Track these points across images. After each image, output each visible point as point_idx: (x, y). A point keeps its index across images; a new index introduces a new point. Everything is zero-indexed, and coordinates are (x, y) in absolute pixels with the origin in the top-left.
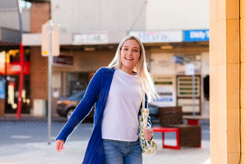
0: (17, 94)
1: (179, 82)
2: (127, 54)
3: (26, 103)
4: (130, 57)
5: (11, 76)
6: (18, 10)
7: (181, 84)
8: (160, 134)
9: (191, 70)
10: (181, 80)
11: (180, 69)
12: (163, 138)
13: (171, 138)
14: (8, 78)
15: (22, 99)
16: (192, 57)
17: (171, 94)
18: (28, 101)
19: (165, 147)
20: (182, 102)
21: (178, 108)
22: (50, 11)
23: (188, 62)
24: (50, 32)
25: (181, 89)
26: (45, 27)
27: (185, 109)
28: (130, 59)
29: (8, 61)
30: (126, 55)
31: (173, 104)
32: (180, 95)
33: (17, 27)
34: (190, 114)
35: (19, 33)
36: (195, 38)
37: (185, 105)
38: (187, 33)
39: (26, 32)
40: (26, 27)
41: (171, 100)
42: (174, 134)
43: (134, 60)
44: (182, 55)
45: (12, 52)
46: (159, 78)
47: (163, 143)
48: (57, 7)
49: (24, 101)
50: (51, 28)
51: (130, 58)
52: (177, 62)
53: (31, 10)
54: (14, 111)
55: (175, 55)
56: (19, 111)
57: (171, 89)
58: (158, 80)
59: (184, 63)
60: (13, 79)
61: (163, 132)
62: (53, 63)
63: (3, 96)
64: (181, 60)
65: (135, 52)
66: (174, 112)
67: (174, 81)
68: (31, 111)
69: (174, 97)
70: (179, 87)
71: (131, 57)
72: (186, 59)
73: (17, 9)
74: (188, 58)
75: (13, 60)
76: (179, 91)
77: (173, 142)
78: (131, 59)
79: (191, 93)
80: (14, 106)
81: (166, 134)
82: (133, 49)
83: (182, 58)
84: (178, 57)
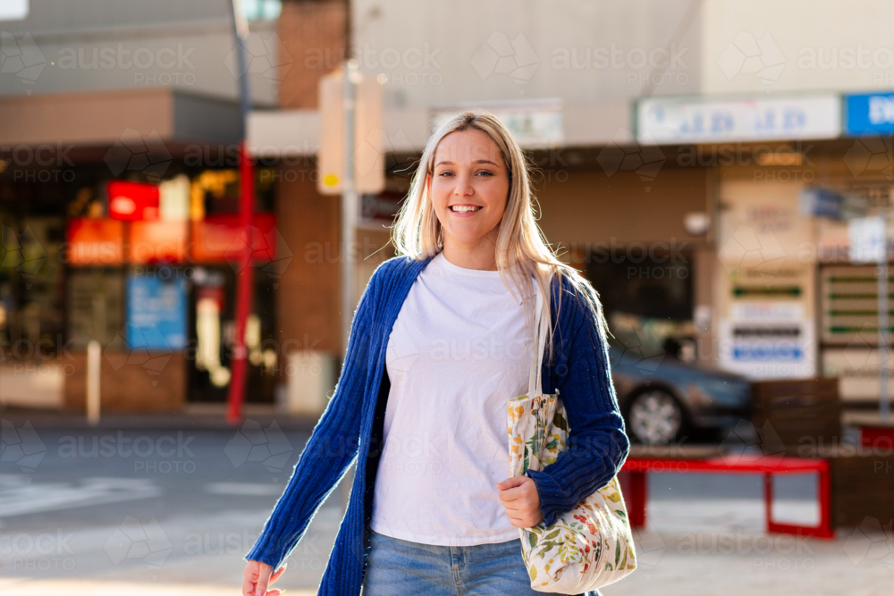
0: (231, 331)
1: (827, 289)
2: (452, 192)
3: (262, 366)
4: (466, 202)
5: (210, 266)
6: (234, 28)
7: (834, 297)
8: (757, 480)
9: (874, 242)
10: (834, 280)
11: (831, 237)
12: (769, 497)
13: (797, 495)
14: (199, 276)
15: (248, 350)
16: (878, 193)
17: (795, 332)
18: (270, 359)
19: (775, 528)
20: (837, 362)
21: (825, 386)
22: (347, 29)
23: (862, 213)
24: (347, 104)
25: (834, 313)
26: (329, 86)
27: (851, 389)
28: (469, 208)
29: (198, 212)
30: (449, 195)
31: (803, 369)
32: (829, 337)
33: (229, 89)
34: (870, 405)
35: (236, 111)
36: (887, 124)
37: (851, 373)
38: (855, 104)
39: (261, 108)
40: (262, 89)
41: (797, 354)
42: (810, 480)
43: (487, 210)
44: (838, 187)
45: (211, 181)
46: (752, 273)
47: (769, 513)
48: (375, 13)
49: (256, 357)
50: (353, 91)
51: (468, 205)
52: (820, 213)
53: (280, 27)
54: (220, 395)
55: (811, 187)
56: (236, 394)
57: (797, 312)
58: (745, 282)
59: (847, 214)
60: (216, 280)
61: (768, 474)
62: (360, 218)
63: (177, 341)
64: (833, 206)
65: (482, 178)
66: (809, 399)
67: (807, 282)
68: (281, 394)
69: (808, 343)
70: (827, 305)
71: (471, 203)
72: (854, 200)
73: (227, 20)
74: (862, 197)
75: (216, 210)
76: (828, 322)
77: (807, 513)
78: (473, 209)
79: (874, 330)
80: (221, 377)
81: (780, 481)
82: (475, 170)
83: (838, 199)
84: (823, 195)
